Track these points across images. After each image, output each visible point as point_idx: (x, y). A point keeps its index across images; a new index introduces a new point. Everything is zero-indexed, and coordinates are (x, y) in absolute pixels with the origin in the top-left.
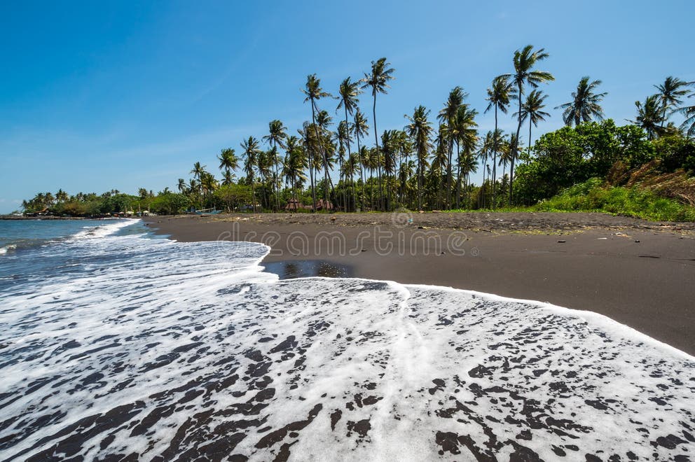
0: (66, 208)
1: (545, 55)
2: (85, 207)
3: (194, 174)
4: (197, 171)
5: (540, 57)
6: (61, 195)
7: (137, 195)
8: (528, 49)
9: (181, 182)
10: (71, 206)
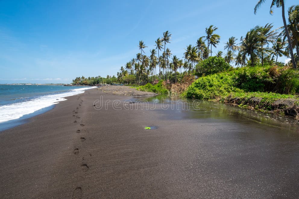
0: (83, 82)
1: (216, 29)
2: (89, 82)
3: (121, 70)
4: (122, 70)
5: (215, 30)
6: (83, 78)
7: (106, 77)
8: (211, 27)
9: (118, 73)
10: (85, 82)
